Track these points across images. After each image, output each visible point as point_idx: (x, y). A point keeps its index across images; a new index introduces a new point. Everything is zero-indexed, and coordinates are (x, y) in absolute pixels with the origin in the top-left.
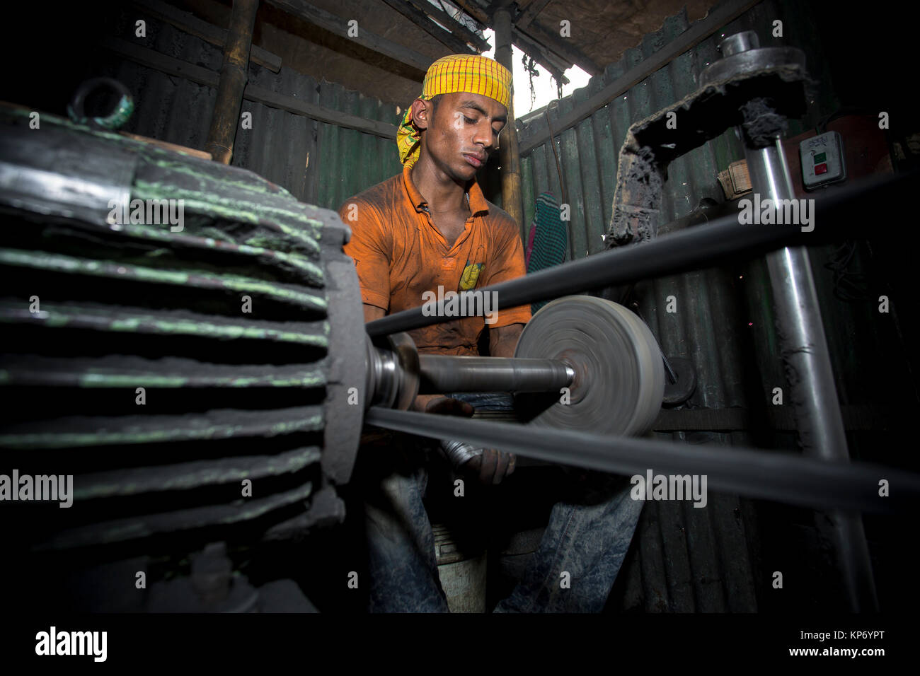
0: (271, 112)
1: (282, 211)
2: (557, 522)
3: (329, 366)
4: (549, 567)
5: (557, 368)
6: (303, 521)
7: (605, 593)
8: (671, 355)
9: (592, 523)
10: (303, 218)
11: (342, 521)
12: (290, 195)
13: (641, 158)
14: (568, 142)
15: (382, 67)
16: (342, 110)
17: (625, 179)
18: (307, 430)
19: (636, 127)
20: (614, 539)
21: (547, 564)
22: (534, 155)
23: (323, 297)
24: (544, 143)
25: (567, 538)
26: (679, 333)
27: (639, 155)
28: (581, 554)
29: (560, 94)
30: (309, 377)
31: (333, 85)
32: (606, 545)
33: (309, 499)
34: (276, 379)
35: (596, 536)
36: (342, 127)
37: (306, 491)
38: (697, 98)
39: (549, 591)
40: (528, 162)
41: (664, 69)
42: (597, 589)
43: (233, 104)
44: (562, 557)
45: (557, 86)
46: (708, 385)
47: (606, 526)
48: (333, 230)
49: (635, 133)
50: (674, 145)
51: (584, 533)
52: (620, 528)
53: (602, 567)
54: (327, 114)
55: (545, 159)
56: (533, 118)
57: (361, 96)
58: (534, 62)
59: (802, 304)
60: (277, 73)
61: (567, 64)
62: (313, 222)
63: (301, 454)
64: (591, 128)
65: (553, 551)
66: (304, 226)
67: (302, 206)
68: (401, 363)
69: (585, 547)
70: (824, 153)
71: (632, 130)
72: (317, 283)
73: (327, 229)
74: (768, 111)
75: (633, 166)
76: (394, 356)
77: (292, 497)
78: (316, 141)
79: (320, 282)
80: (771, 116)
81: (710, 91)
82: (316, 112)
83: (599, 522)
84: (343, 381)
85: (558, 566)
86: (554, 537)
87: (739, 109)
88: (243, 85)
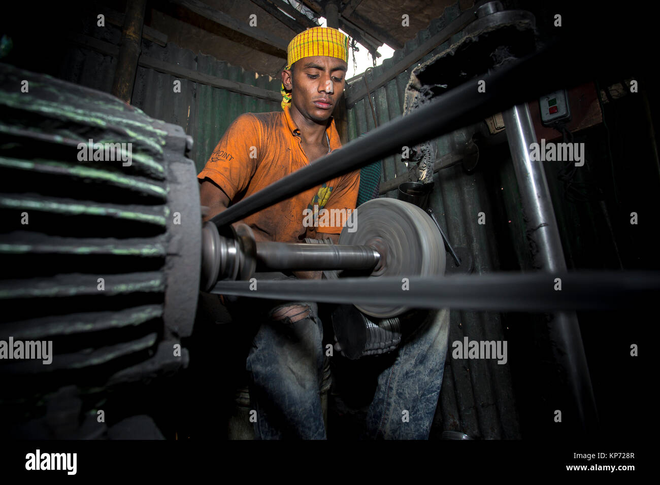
0: (160, 76)
1: (131, 122)
2: (382, 378)
3: (169, 240)
4: (381, 414)
5: (367, 252)
6: (149, 366)
7: (427, 427)
8: (456, 246)
9: (407, 373)
10: (150, 128)
11: (186, 366)
12: (144, 114)
13: (422, 94)
14: (380, 97)
15: (245, 45)
16: (214, 75)
17: (410, 109)
18: (147, 290)
19: (417, 70)
20: (426, 383)
21: (379, 412)
22: (357, 107)
23: (164, 188)
24: (363, 98)
25: (391, 389)
26: (461, 230)
27: (421, 92)
28: (404, 399)
29: (374, 64)
30: (147, 249)
31: (207, 57)
32: (420, 389)
33: (155, 348)
34: (116, 248)
35: (413, 383)
36: (215, 87)
37: (150, 341)
38: (460, 46)
39: (383, 433)
40: (352, 112)
41: (445, 43)
42: (420, 425)
43: (130, 69)
44: (389, 404)
45: (372, 59)
46: (482, 266)
47: (419, 374)
48: (176, 138)
49: (417, 74)
50: (446, 85)
51: (403, 382)
52: (429, 374)
53: (421, 406)
54: (203, 77)
55: (364, 110)
56: (355, 81)
57: (229, 65)
58: (355, 41)
59: (539, 195)
60: (164, 47)
61: (379, 43)
62: (158, 131)
63: (143, 311)
64: (396, 87)
65: (382, 401)
66: (152, 135)
67: (150, 120)
68: (242, 248)
69: (405, 394)
70: (555, 99)
71: (414, 72)
72: (159, 176)
73: (171, 137)
74: (510, 56)
75: (416, 100)
76: (236, 243)
77: (138, 346)
78: (195, 97)
79: (161, 176)
80: (512, 59)
81: (468, 41)
82: (194, 75)
83: (413, 372)
84: (181, 253)
85: (387, 412)
86: (382, 389)
87: (491, 55)
88: (138, 55)
